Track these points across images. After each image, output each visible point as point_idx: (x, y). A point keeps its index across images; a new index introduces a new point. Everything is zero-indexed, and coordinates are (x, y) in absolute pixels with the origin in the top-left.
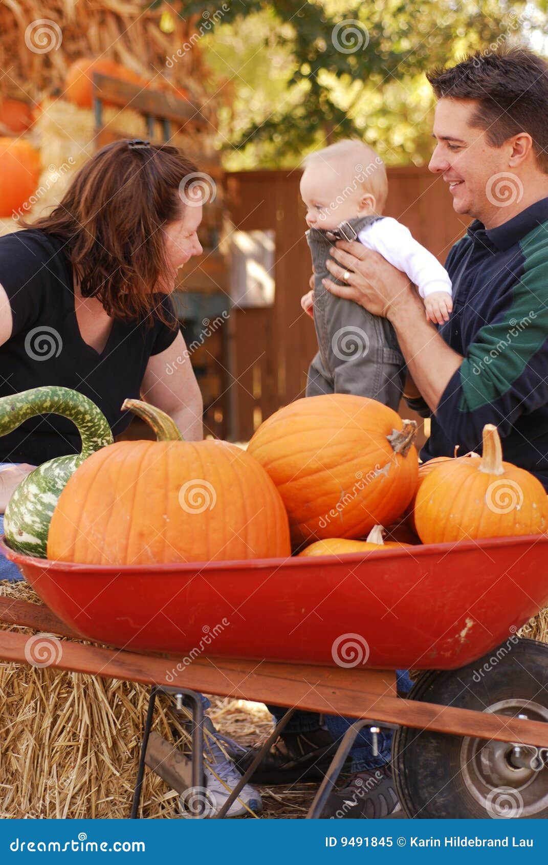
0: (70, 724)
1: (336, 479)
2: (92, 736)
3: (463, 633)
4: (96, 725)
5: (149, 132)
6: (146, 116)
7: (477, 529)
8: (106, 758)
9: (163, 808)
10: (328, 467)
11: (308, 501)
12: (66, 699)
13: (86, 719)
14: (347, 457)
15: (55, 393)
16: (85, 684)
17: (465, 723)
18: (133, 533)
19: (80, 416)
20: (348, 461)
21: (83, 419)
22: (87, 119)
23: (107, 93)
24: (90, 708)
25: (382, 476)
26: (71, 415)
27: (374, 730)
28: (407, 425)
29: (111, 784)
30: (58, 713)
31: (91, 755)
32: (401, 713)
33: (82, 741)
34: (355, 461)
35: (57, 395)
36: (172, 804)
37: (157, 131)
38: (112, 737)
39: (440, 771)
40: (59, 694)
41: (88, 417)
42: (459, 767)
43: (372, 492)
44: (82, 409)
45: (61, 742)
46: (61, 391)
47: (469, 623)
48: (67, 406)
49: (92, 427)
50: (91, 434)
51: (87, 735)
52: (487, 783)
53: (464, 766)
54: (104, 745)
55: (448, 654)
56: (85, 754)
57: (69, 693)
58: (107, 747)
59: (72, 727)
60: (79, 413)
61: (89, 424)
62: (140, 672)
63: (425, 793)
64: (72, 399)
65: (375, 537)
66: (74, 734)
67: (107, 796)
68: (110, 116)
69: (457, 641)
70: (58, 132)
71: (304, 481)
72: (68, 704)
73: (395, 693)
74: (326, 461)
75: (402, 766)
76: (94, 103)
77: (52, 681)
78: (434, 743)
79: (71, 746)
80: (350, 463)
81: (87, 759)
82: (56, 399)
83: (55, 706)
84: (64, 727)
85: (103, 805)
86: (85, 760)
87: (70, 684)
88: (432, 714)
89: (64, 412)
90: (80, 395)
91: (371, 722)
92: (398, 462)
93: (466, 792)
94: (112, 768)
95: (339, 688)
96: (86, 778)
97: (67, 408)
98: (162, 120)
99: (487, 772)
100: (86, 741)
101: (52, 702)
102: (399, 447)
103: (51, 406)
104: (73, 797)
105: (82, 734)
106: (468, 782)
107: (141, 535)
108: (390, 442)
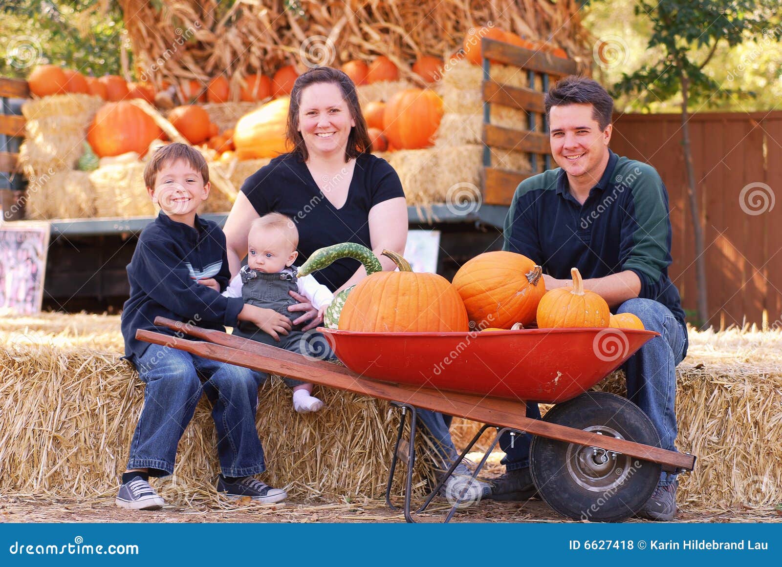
0: (362, 440)
1: (495, 297)
2: (374, 448)
3: (556, 379)
4: (376, 442)
5: (530, 85)
6: (528, 71)
7: (563, 322)
8: (382, 460)
9: (415, 492)
10: (490, 289)
11: (481, 308)
12: (360, 426)
13: (371, 437)
14: (502, 284)
15: (350, 246)
16: (371, 418)
17: (564, 434)
18: (379, 318)
19: (365, 260)
20: (503, 286)
21: (366, 261)
22: (478, 73)
23: (494, 54)
24: (373, 431)
25: (522, 295)
26: (359, 259)
27: (512, 434)
28: (536, 268)
29: (385, 476)
30: (355, 433)
31: (373, 458)
32: (526, 425)
33: (368, 450)
34: (506, 286)
35: (352, 247)
36: (420, 490)
37: (537, 84)
38: (386, 449)
39: (553, 463)
40: (356, 423)
41: (369, 260)
42: (565, 461)
43: (515, 304)
44: (365, 256)
45: (357, 450)
46: (354, 245)
47: (560, 374)
48: (357, 253)
49: (371, 265)
50: (370, 270)
51: (371, 447)
52: (584, 473)
53: (568, 461)
54: (381, 454)
55: (549, 391)
56: (369, 458)
57: (362, 423)
58: (382, 454)
59: (363, 442)
60: (364, 257)
61: (370, 264)
62: (383, 393)
63: (545, 474)
64: (360, 250)
65: (516, 328)
66: (364, 446)
67: (382, 483)
68: (495, 72)
69: (553, 383)
70: (457, 84)
71: (478, 297)
72: (361, 429)
73: (525, 415)
74: (491, 286)
75: (533, 459)
76: (483, 61)
77: (353, 415)
78: (550, 447)
79: (362, 453)
80: (503, 287)
81: (371, 461)
82: (351, 249)
83: (354, 430)
84: (358, 442)
85: (379, 488)
86: (369, 461)
87: (363, 418)
88: (545, 427)
89: (356, 256)
90: (365, 248)
91: (510, 429)
92: (531, 287)
93: (568, 474)
94: (384, 466)
95: (492, 410)
96: (370, 471)
97: (357, 254)
98: (541, 75)
99: (583, 466)
100: (370, 450)
101: (352, 427)
102: (532, 280)
103: (349, 253)
104: (362, 482)
105: (368, 446)
106: (570, 470)
107: (383, 318)
108: (527, 277)
